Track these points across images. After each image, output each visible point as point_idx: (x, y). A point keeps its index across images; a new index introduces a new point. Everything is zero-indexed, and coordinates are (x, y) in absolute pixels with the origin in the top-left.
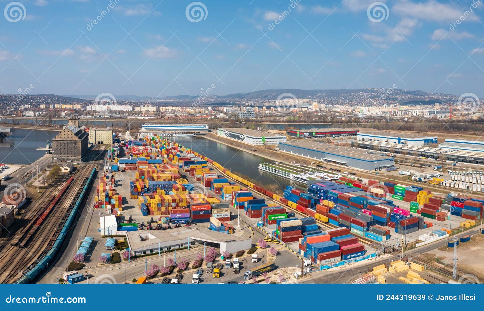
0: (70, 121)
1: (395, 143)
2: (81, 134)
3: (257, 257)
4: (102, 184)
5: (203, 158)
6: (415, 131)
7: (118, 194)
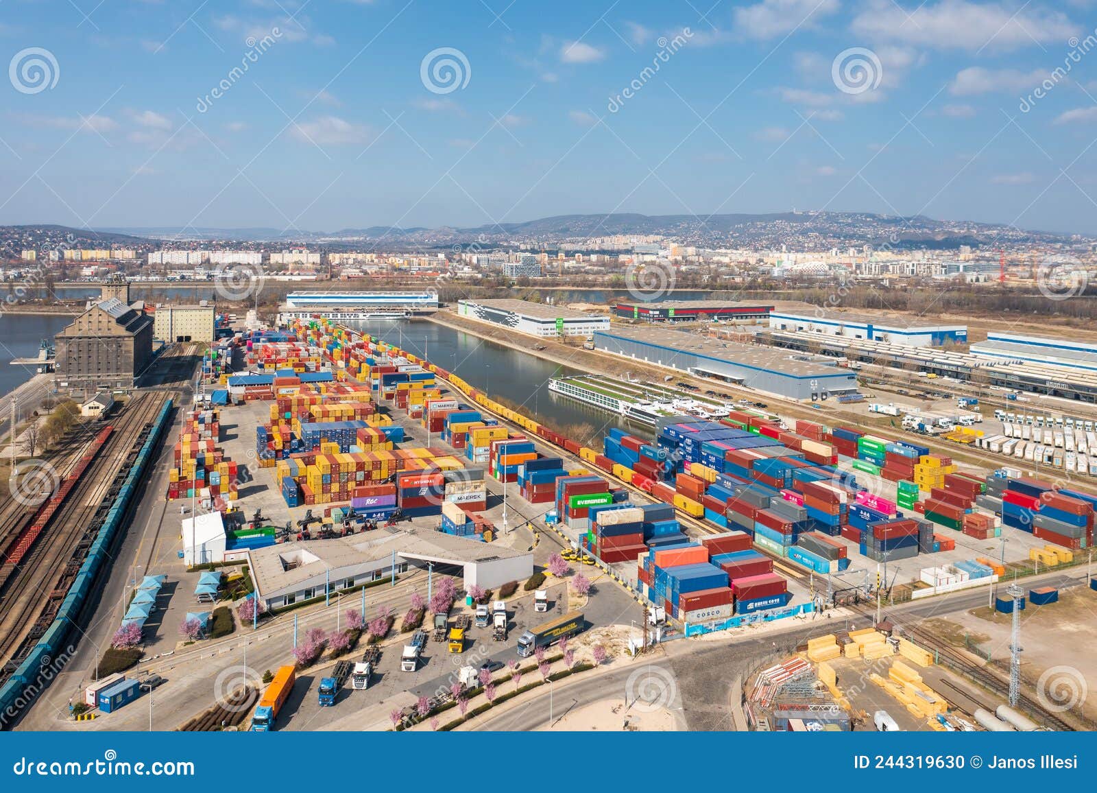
0: (105, 289)
1: (859, 337)
2: (133, 320)
3: (545, 598)
4: (187, 438)
5: (426, 366)
6: (910, 312)
7: (228, 459)
